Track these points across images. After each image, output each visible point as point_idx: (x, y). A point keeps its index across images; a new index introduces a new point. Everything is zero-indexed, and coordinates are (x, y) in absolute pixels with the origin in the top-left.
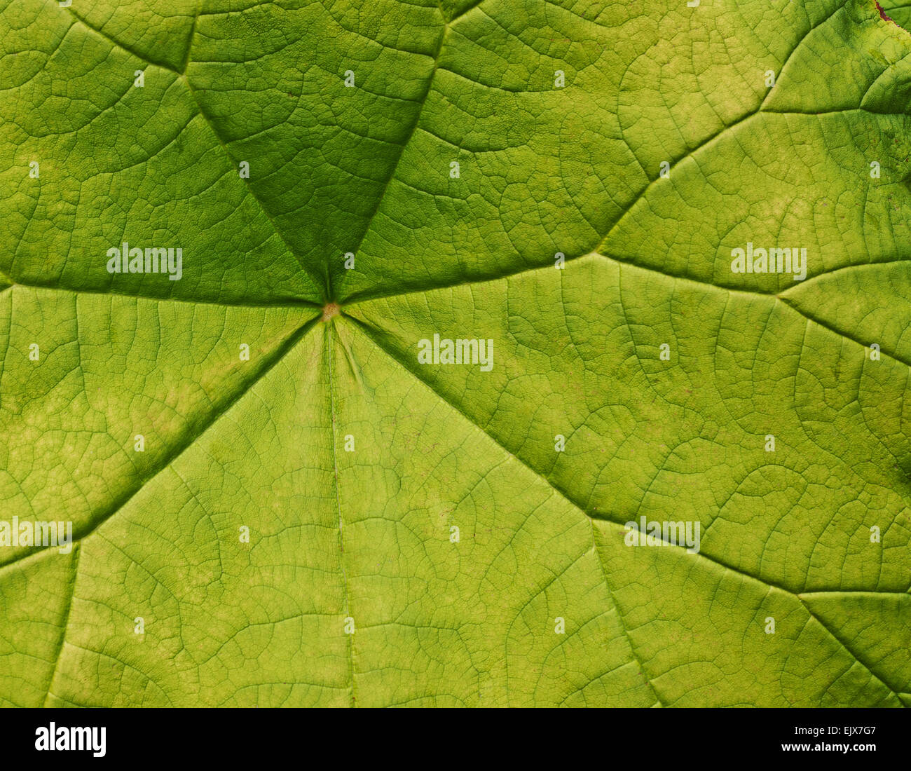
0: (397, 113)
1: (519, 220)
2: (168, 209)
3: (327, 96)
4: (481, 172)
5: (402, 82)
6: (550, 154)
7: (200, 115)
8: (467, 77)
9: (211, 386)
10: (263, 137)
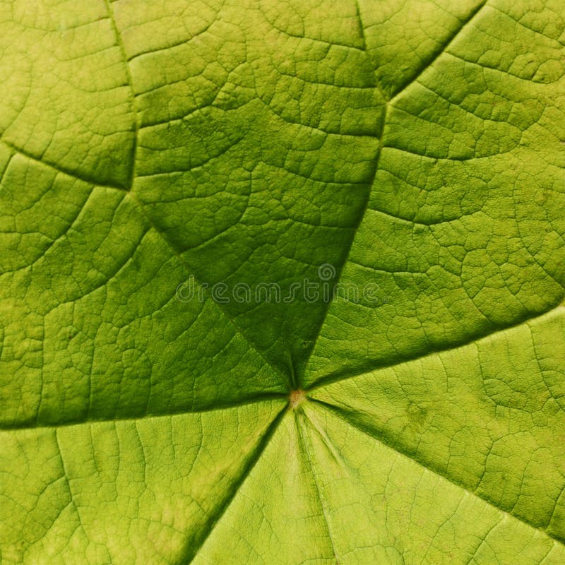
0: (347, 198)
1: (482, 286)
2: (133, 328)
3: (277, 191)
4: (438, 244)
5: (349, 166)
6: (506, 217)
7: (153, 229)
8: (414, 152)
9: (202, 497)
10: (218, 242)
